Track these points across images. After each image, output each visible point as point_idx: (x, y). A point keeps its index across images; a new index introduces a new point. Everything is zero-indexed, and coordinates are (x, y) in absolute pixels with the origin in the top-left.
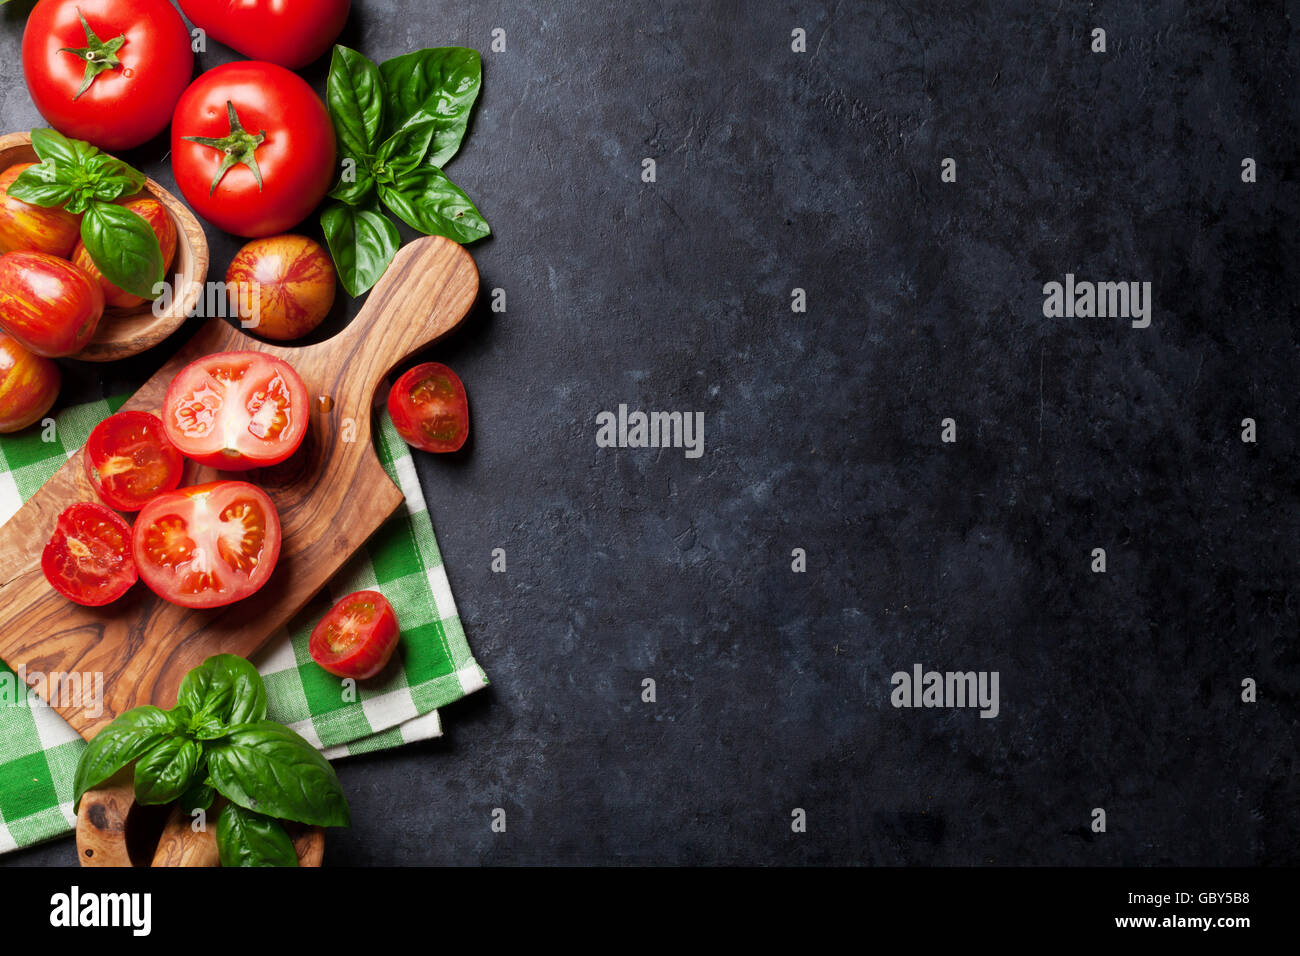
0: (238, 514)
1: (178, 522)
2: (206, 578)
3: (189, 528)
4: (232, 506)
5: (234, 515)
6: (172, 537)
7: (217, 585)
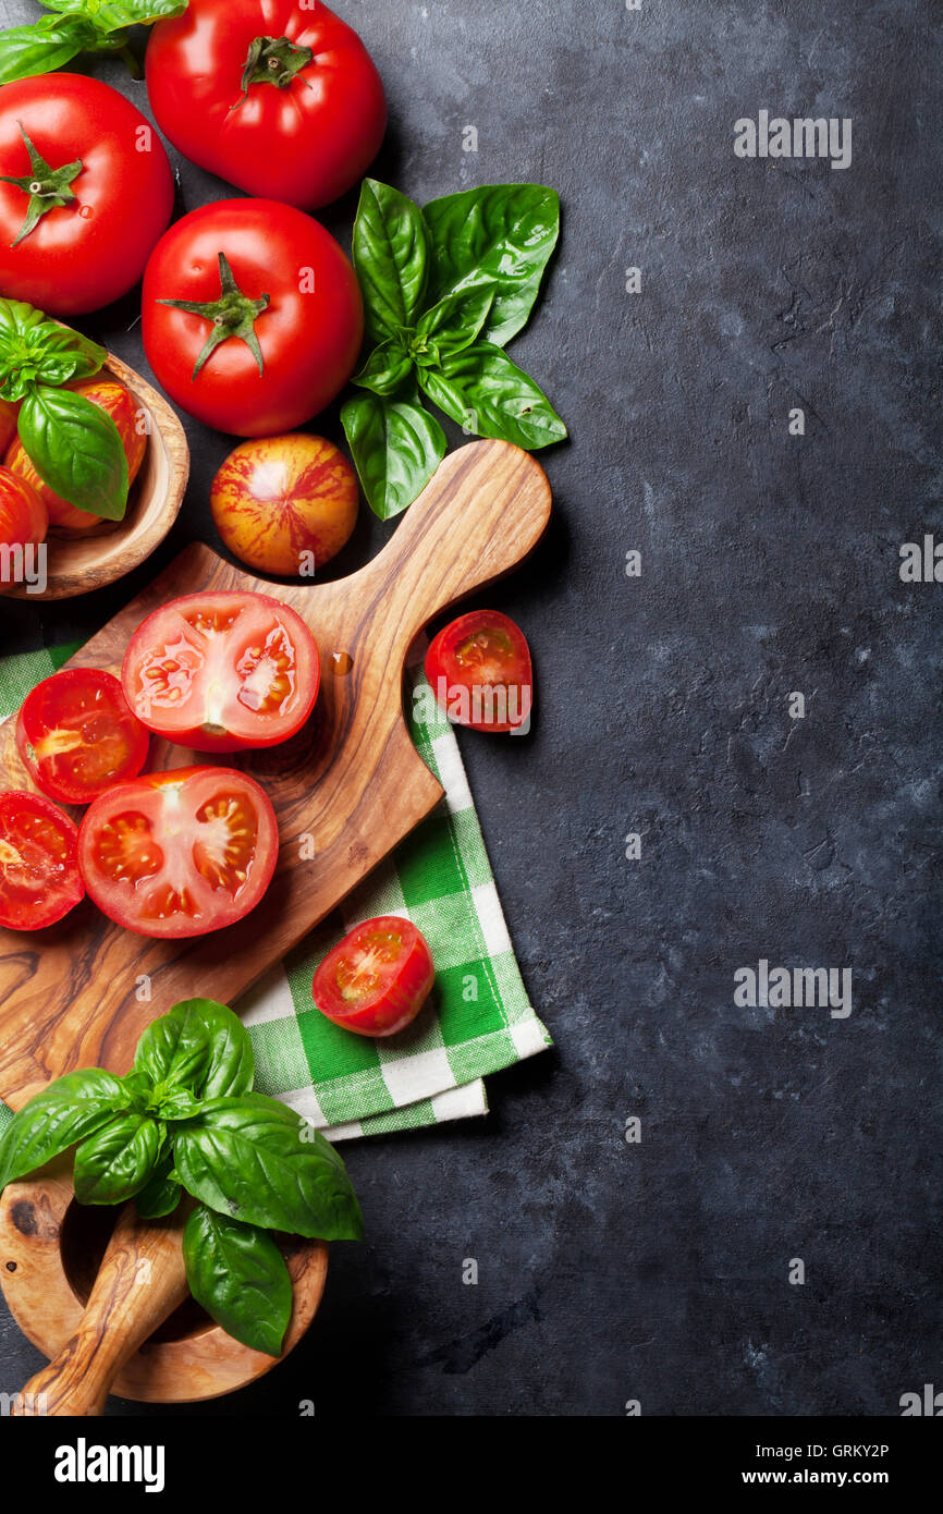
0: (221, 812)
1: (140, 822)
2: (176, 898)
3: (155, 831)
4: (213, 802)
5: (216, 813)
6: (132, 841)
7: (190, 908)
